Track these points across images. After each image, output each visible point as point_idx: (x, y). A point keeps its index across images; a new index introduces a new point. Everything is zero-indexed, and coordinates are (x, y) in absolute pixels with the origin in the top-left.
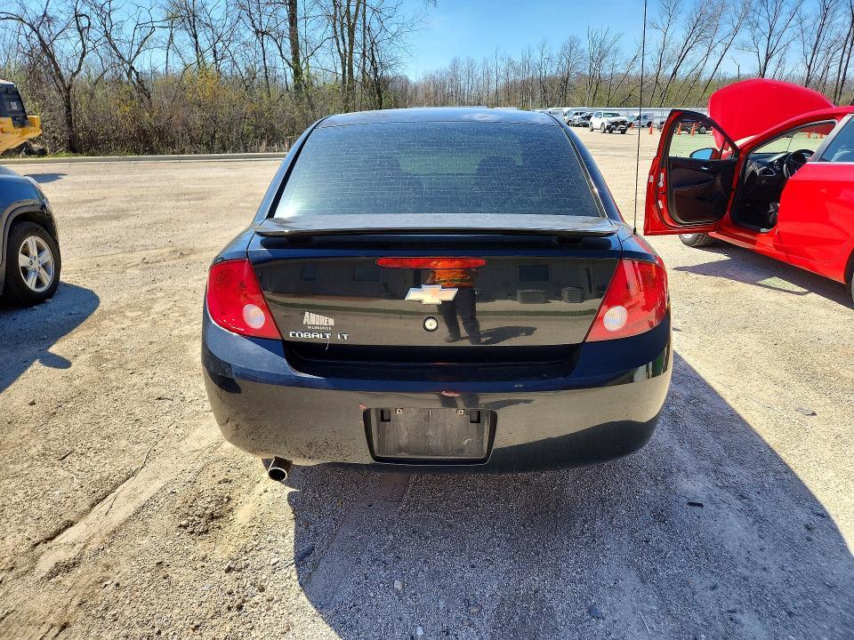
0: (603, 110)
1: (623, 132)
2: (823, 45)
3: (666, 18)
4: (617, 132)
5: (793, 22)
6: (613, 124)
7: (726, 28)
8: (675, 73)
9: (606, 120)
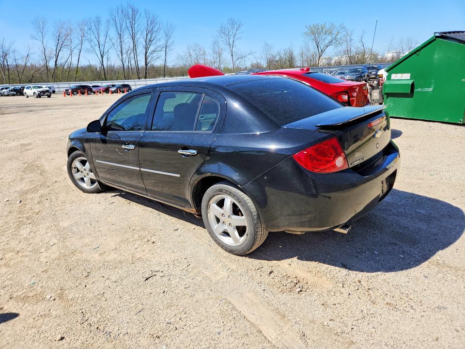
0: (31, 85)
1: (49, 96)
2: (124, 52)
3: (40, 34)
4: (45, 97)
5: (107, 40)
6: (41, 92)
7: (76, 42)
8: (56, 64)
9: (37, 91)
